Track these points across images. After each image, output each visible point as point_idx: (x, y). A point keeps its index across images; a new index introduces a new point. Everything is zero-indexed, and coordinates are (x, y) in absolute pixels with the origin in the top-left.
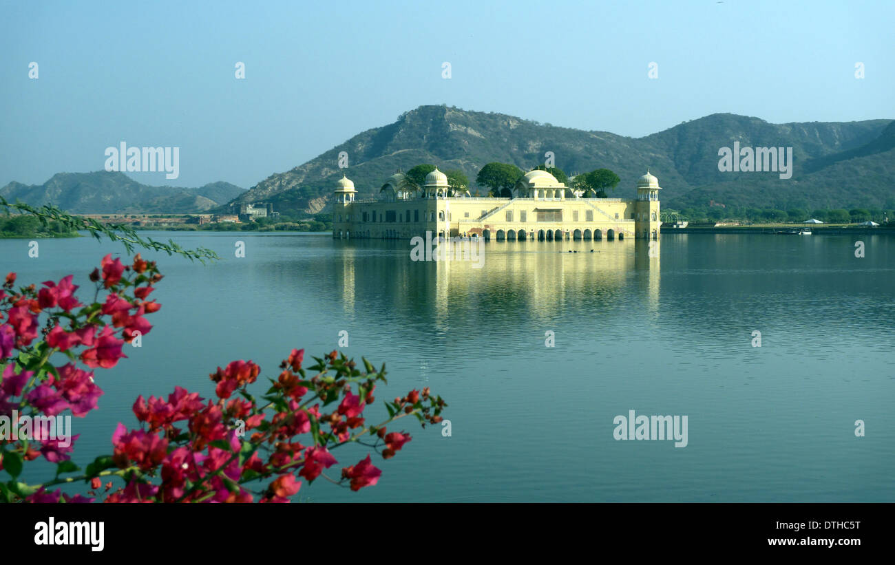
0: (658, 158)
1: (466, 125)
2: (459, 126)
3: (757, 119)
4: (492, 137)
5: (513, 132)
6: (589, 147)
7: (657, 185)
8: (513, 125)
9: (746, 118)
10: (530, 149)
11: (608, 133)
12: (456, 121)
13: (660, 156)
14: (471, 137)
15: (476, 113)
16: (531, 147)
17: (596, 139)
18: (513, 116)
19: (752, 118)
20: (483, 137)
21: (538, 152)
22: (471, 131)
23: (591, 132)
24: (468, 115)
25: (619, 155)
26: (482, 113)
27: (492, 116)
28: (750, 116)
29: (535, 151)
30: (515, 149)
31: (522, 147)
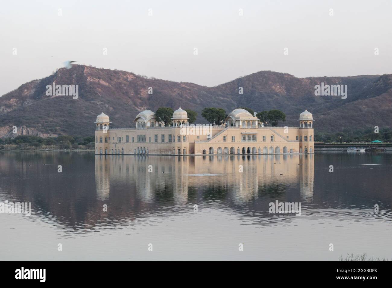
1: (99, 78)
2: (95, 78)
3: (288, 75)
4: (117, 86)
5: (130, 82)
6: (181, 93)
7: (312, 118)
8: (130, 78)
11: (192, 84)
12: (91, 75)
14: (103, 86)
15: (105, 70)
16: (142, 93)
17: (185, 88)
18: (130, 72)
20: (110, 86)
22: (102, 82)
23: (181, 83)
24: (100, 72)
25: (200, 98)
26: (109, 70)
27: (116, 72)
28: (284, 73)
30: (132, 94)
31: (137, 92)
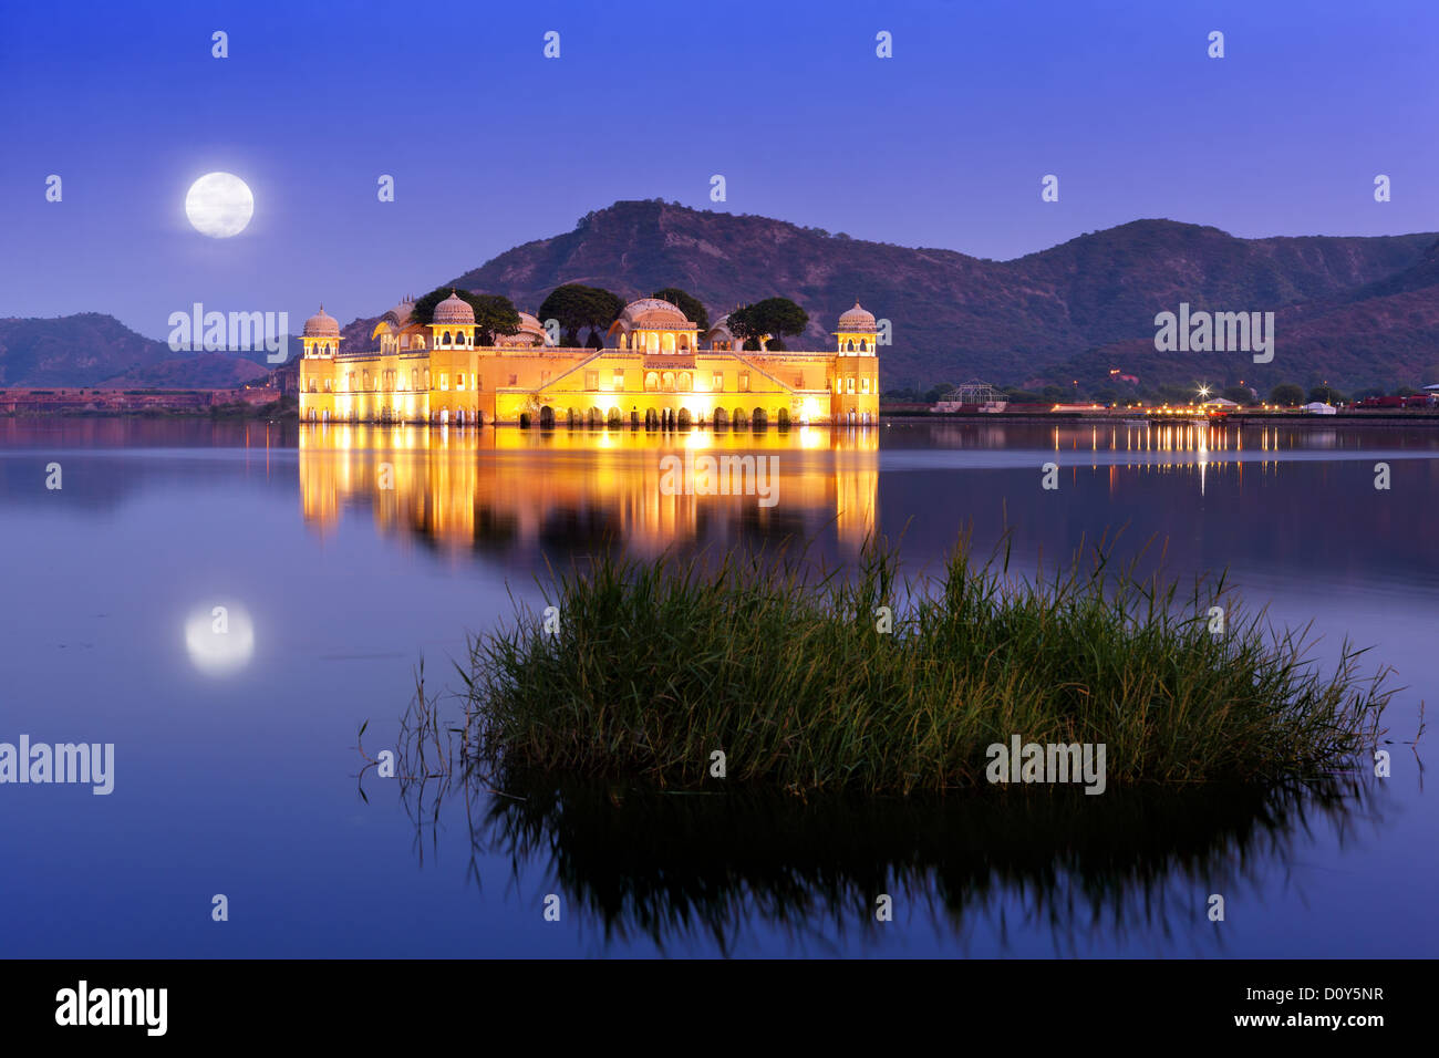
0: (1038, 296)
1: (698, 236)
2: (685, 237)
4: (743, 258)
5: (781, 248)
6: (915, 276)
8: (781, 236)
9: (1195, 228)
10: (810, 278)
12: (678, 228)
13: (1042, 294)
14: (704, 257)
17: (927, 262)
18: (782, 220)
19: (1206, 227)
20: (727, 258)
21: (824, 284)
22: (705, 247)
23: (920, 249)
24: (702, 219)
25: (967, 290)
26: (727, 216)
27: (743, 220)
29: (818, 283)
31: (797, 274)
